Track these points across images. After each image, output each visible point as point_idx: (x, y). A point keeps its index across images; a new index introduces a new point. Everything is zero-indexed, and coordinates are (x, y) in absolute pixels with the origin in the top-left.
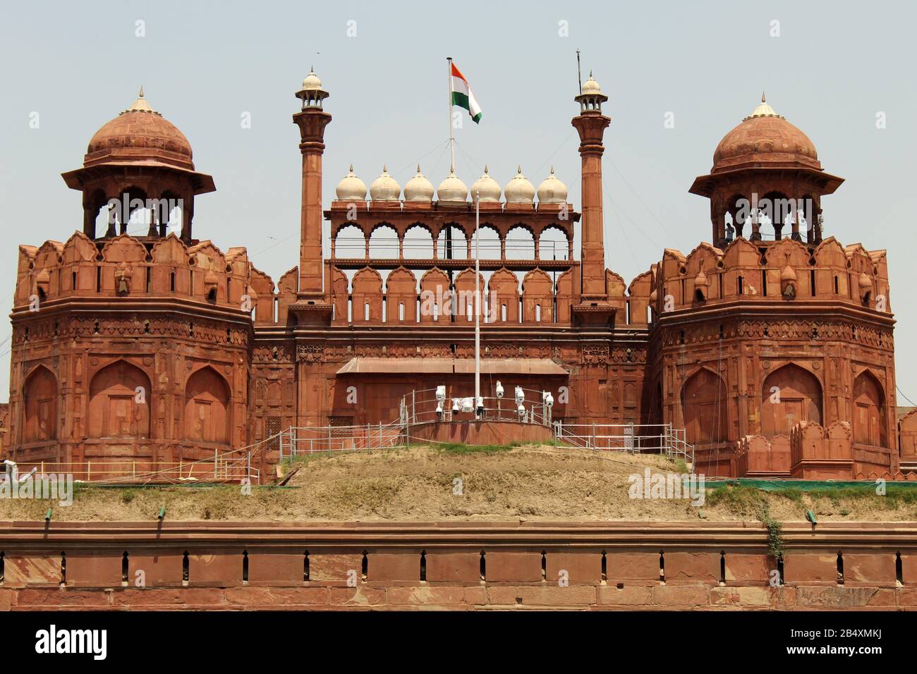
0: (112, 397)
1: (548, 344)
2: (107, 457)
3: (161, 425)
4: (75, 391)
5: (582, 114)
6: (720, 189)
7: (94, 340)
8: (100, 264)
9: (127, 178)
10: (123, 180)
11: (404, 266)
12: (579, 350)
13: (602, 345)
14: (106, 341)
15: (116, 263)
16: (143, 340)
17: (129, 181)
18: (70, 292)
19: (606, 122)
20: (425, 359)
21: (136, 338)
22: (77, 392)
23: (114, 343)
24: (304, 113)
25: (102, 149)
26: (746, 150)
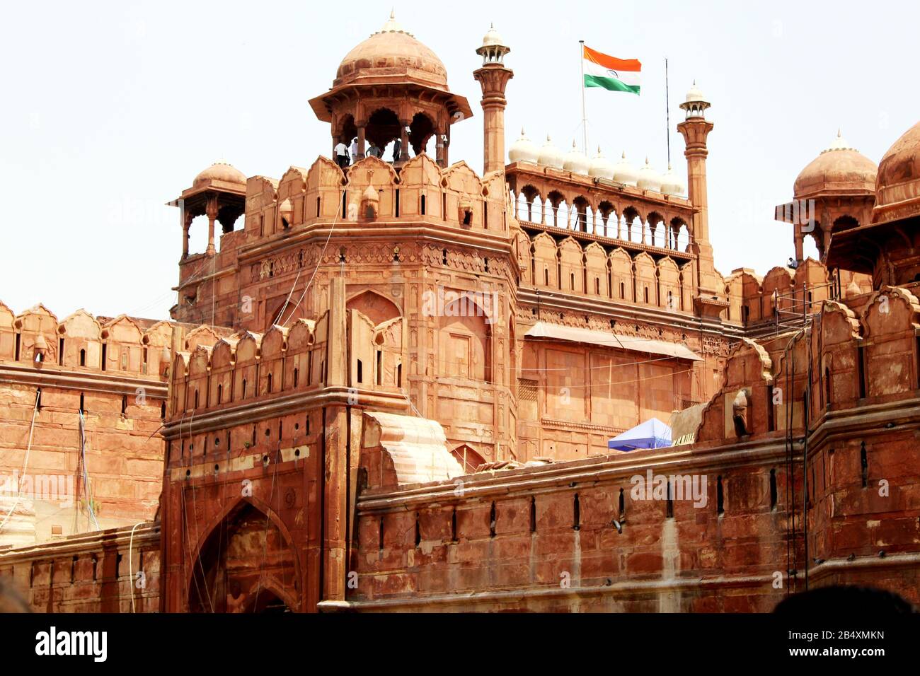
0: (454, 335)
1: (679, 330)
2: (456, 399)
3: (500, 371)
4: (428, 324)
5: (687, 120)
6: (830, 208)
7: (443, 272)
8: (444, 190)
9: (421, 102)
10: (416, 104)
11: (573, 237)
12: (700, 339)
13: (715, 336)
14: (453, 274)
15: (458, 192)
16: (484, 279)
17: (422, 106)
18: (418, 216)
19: (709, 127)
20: (592, 331)
21: (478, 276)
22: (430, 326)
23: (460, 277)
24: (484, 68)
25: (387, 66)
26: (856, 178)
